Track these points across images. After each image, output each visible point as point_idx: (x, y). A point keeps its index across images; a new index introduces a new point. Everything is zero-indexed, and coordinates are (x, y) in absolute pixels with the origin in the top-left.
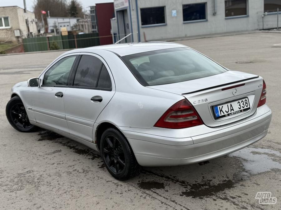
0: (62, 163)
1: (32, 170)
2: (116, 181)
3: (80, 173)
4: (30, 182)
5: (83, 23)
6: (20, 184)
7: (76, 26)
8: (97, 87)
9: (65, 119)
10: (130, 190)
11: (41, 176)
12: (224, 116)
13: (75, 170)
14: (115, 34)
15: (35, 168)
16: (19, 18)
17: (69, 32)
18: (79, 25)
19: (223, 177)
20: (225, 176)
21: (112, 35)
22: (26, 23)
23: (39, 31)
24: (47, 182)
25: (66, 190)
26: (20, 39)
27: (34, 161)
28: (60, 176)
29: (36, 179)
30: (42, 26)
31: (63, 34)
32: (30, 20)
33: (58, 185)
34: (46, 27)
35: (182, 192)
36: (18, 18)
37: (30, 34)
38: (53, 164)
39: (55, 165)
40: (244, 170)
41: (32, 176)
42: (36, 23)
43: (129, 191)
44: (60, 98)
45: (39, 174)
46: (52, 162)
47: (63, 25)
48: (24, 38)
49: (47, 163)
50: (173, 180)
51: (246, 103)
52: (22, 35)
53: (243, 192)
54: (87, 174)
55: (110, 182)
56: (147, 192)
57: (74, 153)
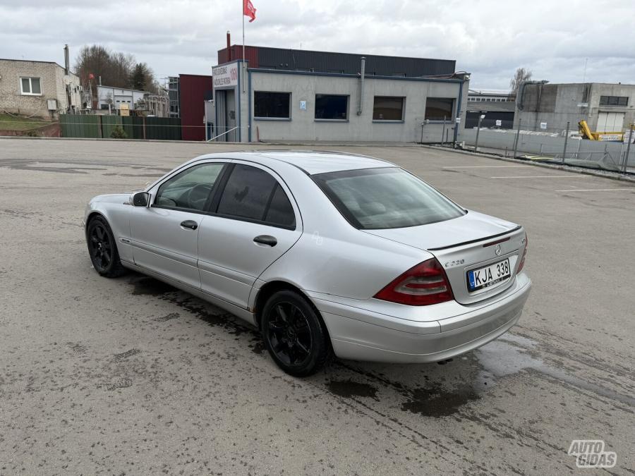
0: (186, 338)
1: (138, 348)
2: (289, 378)
3: (222, 358)
4: (140, 371)
5: (156, 101)
6: (122, 375)
7: (141, 103)
8: (264, 221)
9: (197, 265)
10: (317, 396)
11: (156, 360)
12: (481, 287)
13: (214, 353)
14: (209, 124)
15: (141, 346)
16: (57, 81)
17: (131, 112)
18: (148, 103)
19: (456, 378)
20: (458, 378)
21: (204, 125)
22: (67, 90)
23: (85, 105)
24: (171, 374)
25: (208, 391)
26: (56, 115)
27: (138, 331)
28: (190, 363)
29: (149, 366)
30: (89, 97)
31: (122, 114)
32: (73, 87)
33: (192, 381)
34: (95, 99)
35: (403, 404)
36: (55, 82)
37: (71, 108)
38: (172, 339)
39: (176, 341)
40: (482, 368)
41: (140, 360)
42: (81, 92)
43: (315, 397)
44: (191, 230)
45: (151, 357)
46: (170, 335)
47: (121, 99)
48: (62, 113)
49: (161, 337)
50: (380, 380)
51: (507, 267)
52: (60, 108)
53: (495, 406)
54: (236, 361)
55: (279, 379)
56: (346, 400)
57: (202, 321)
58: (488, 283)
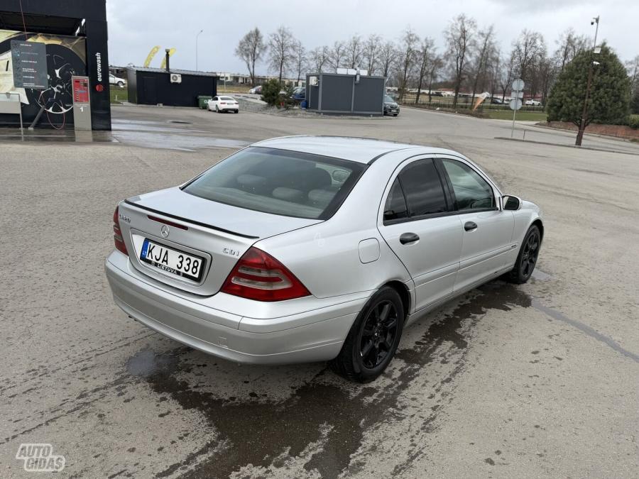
12: (151, 262)
58: (160, 265)
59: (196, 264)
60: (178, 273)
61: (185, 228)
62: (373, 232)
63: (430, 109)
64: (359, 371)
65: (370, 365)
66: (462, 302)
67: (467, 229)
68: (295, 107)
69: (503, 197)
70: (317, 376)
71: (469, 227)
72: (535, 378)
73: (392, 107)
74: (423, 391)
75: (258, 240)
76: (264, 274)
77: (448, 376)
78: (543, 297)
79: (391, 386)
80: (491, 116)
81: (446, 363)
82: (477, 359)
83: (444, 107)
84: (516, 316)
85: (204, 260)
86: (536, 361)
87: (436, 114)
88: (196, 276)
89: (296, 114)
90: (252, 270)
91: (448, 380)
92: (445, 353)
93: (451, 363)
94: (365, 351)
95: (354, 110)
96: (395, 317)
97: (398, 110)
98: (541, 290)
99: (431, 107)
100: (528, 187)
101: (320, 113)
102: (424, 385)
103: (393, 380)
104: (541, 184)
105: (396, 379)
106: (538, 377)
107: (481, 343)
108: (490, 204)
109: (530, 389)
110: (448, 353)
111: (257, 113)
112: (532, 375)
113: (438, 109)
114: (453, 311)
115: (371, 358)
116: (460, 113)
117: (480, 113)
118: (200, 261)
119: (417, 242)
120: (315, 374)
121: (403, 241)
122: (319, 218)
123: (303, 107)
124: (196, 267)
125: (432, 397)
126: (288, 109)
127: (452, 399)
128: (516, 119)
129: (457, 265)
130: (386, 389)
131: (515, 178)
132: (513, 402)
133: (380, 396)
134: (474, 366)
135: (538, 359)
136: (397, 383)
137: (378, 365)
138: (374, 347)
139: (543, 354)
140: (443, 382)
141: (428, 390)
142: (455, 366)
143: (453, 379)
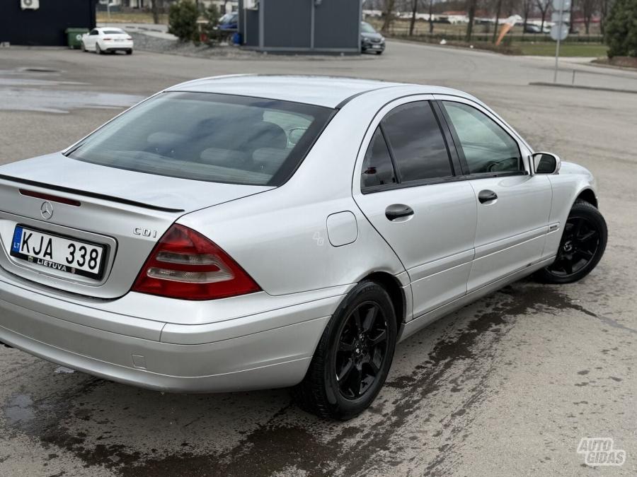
12: (26, 258)
58: (41, 260)
59: (94, 255)
60: (69, 270)
61: (77, 203)
62: (346, 203)
63: (431, 42)
64: (334, 402)
65: (350, 394)
66: (480, 312)
67: (482, 200)
68: (223, 44)
69: (534, 156)
70: (276, 416)
71: (485, 198)
72: (583, 406)
73: (374, 41)
74: (426, 428)
75: (182, 213)
76: (193, 261)
77: (460, 408)
78: (596, 301)
79: (381, 423)
80: (524, 52)
81: (459, 390)
82: (502, 384)
83: (452, 40)
84: (557, 327)
85: (106, 248)
86: (584, 384)
87: (442, 51)
88: (96, 271)
89: (224, 54)
90: (177, 257)
91: (461, 413)
92: (457, 379)
93: (466, 390)
94: (342, 375)
95: (315, 46)
96: (384, 327)
97: (382, 45)
98: (592, 291)
99: (434, 40)
100: (578, 153)
101: (261, 52)
102: (427, 420)
103: (385, 416)
104: (597, 148)
105: (387, 414)
106: (587, 403)
107: (506, 364)
108: (515, 167)
109: (576, 419)
110: (461, 378)
111: (162, 53)
112: (579, 401)
113: (443, 42)
114: (468, 323)
115: (351, 384)
116: (478, 47)
117: (508, 46)
118: (100, 250)
119: (411, 217)
120: (273, 414)
121: (390, 216)
122: (268, 184)
123: (235, 42)
124: (95, 259)
125: (439, 434)
126: (211, 46)
127: (466, 436)
128: (560, 55)
129: (470, 252)
130: (374, 427)
131: (558, 140)
132: (551, 437)
133: (367, 436)
134: (497, 392)
135: (587, 381)
136: (389, 419)
137: (362, 395)
138: (355, 367)
139: (594, 374)
140: (453, 416)
141: (434, 426)
142: (470, 394)
143: (467, 411)
